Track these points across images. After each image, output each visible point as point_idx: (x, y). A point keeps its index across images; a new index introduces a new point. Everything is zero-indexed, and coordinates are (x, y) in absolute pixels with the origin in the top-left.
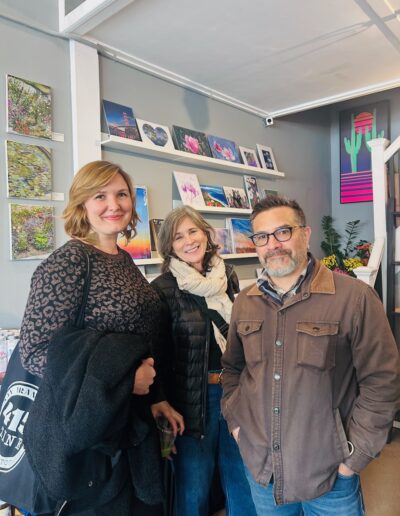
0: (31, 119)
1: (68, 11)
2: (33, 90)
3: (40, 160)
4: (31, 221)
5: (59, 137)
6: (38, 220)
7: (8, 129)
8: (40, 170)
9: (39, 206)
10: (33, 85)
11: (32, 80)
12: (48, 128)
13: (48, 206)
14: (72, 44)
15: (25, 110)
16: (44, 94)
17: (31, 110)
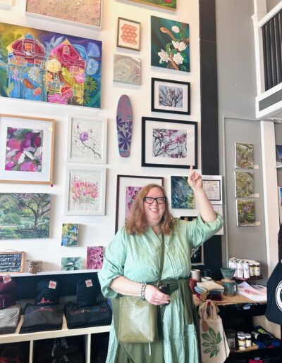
0: (245, 161)
1: (260, 109)
2: (246, 147)
3: (249, 179)
4: (245, 208)
5: (256, 167)
6: (248, 207)
7: (236, 167)
8: (249, 183)
9: (248, 200)
10: (246, 145)
11: (245, 143)
12: (252, 164)
13: (253, 200)
14: (262, 122)
15: (243, 157)
16: (251, 148)
17: (245, 156)
